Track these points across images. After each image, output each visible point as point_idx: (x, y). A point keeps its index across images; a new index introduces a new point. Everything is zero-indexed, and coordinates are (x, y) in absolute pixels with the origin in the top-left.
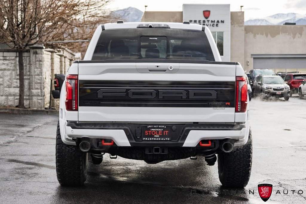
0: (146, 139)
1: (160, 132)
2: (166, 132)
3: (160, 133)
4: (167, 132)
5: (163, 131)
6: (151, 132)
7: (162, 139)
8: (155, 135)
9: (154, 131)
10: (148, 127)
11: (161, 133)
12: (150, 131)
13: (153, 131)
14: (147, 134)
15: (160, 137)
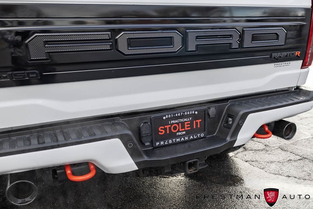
0: (162, 143)
1: (187, 124)
2: (197, 123)
3: (186, 126)
4: (198, 121)
5: (192, 122)
6: (170, 128)
7: (191, 137)
8: (179, 131)
9: (176, 123)
10: (164, 118)
11: (189, 125)
12: (167, 127)
13: (173, 124)
14: (162, 132)
15: (188, 133)
